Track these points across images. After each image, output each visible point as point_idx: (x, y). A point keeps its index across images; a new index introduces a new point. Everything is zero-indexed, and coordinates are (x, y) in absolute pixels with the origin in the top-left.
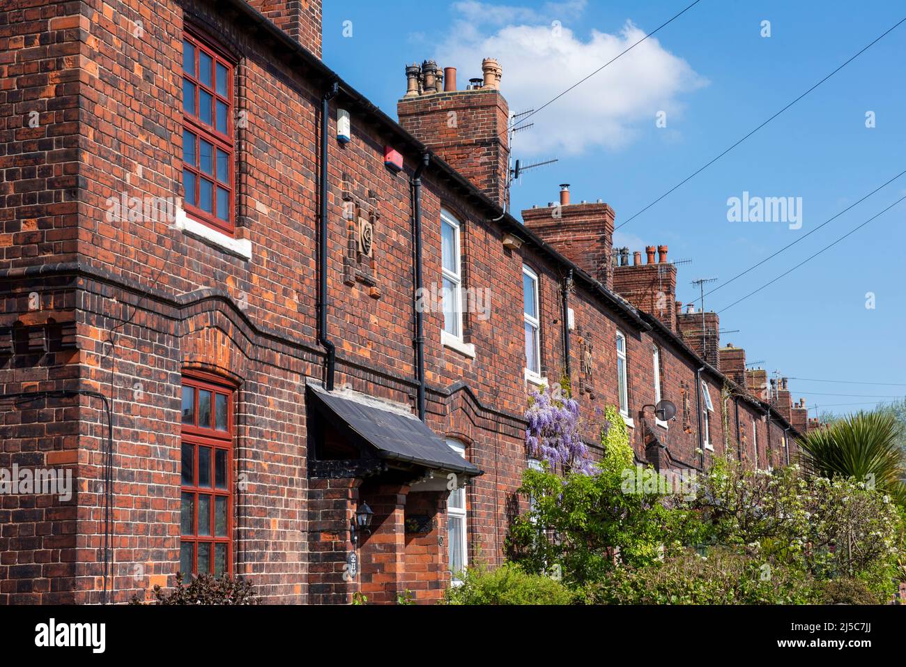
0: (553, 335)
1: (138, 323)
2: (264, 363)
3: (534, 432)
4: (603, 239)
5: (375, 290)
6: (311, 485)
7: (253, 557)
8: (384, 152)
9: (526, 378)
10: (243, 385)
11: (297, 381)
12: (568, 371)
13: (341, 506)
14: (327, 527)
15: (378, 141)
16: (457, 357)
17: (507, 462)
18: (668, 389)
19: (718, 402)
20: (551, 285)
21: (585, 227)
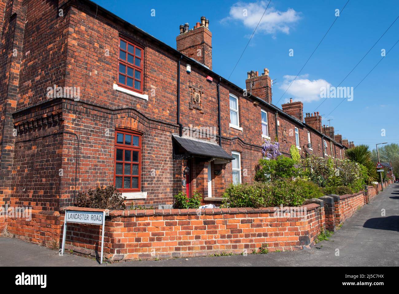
0: (272, 127)
1: (93, 114)
2: (153, 128)
3: (264, 150)
4: (300, 110)
5: (201, 111)
6: (174, 162)
7: (147, 181)
8: (206, 77)
9: (262, 137)
10: (144, 134)
11: (168, 134)
12: (277, 136)
13: (180, 167)
14: (177, 173)
15: (204, 74)
16: (236, 131)
17: (255, 157)
18: (313, 142)
19: (329, 145)
20: (271, 115)
21: (296, 107)
